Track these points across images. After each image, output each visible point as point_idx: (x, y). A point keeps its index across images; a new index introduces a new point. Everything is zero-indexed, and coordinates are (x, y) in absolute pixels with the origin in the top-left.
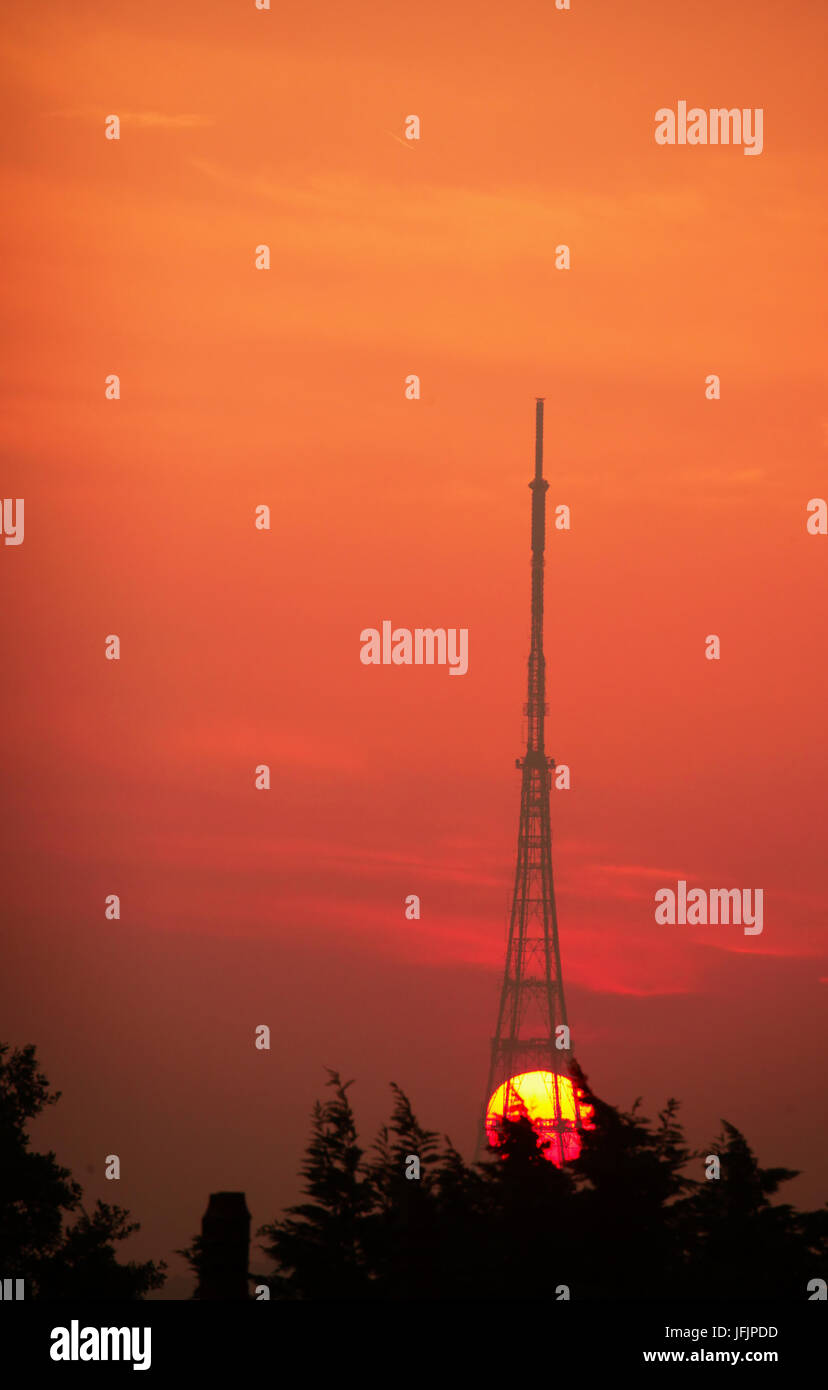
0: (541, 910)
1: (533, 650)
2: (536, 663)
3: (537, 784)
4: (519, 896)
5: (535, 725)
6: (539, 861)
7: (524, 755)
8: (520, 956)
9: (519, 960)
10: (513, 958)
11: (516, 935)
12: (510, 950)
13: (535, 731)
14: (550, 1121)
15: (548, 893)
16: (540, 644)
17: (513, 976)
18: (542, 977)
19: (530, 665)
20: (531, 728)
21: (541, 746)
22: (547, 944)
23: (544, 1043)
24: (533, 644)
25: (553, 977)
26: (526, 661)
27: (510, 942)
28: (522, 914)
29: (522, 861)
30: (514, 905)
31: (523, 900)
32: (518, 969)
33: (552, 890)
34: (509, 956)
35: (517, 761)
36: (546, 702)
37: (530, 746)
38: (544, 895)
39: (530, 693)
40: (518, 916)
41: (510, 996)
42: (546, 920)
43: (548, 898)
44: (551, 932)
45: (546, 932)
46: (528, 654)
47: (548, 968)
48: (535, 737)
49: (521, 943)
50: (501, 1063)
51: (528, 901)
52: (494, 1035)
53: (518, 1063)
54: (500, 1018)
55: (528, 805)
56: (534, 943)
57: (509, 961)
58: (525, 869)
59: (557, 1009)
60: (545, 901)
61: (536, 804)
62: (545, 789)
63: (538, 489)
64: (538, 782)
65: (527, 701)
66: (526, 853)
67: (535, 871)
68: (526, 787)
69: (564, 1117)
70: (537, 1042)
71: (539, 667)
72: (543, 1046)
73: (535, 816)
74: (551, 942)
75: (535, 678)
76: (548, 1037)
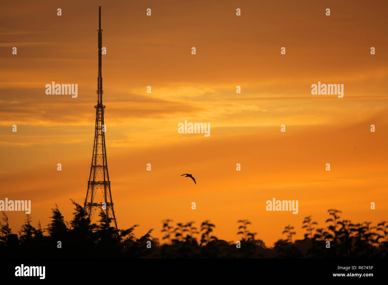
0: (101, 146)
1: (99, 76)
2: (100, 79)
3: (100, 112)
4: (96, 143)
5: (100, 96)
6: (101, 133)
7: (97, 105)
8: (96, 159)
9: (96, 160)
10: (94, 160)
11: (95, 153)
12: (93, 157)
13: (100, 98)
14: (104, 203)
15: (103, 142)
16: (101, 74)
17: (94, 164)
18: (102, 164)
19: (98, 80)
20: (98, 97)
21: (101, 102)
22: (103, 156)
23: (102, 182)
24: (99, 74)
25: (105, 165)
26: (97, 79)
27: (93, 155)
28: (96, 148)
29: (96, 133)
30: (94, 145)
31: (97, 144)
32: (95, 163)
33: (104, 141)
34: (93, 159)
35: (95, 106)
36: (103, 90)
37: (98, 102)
38: (102, 143)
39: (98, 88)
41: (93, 170)
42: (103, 149)
43: (103, 143)
44: (104, 152)
45: (103, 152)
46: (97, 77)
47: (103, 162)
48: (100, 100)
49: (96, 156)
50: (90, 188)
51: (98, 144)
52: (88, 180)
53: (95, 188)
54: (90, 176)
55: (98, 118)
56: (99, 155)
57: (93, 160)
58: (97, 135)
59: (106, 173)
60: (102, 144)
61: (100, 118)
62: (102, 114)
63: (100, 31)
64: (101, 112)
65: (97, 90)
66: (97, 131)
67: (100, 136)
68: (97, 113)
69: (107, 202)
70: (100, 182)
71: (101, 80)
72: (102, 183)
73: (100, 121)
74: (104, 155)
75: (99, 83)
76: (103, 181)
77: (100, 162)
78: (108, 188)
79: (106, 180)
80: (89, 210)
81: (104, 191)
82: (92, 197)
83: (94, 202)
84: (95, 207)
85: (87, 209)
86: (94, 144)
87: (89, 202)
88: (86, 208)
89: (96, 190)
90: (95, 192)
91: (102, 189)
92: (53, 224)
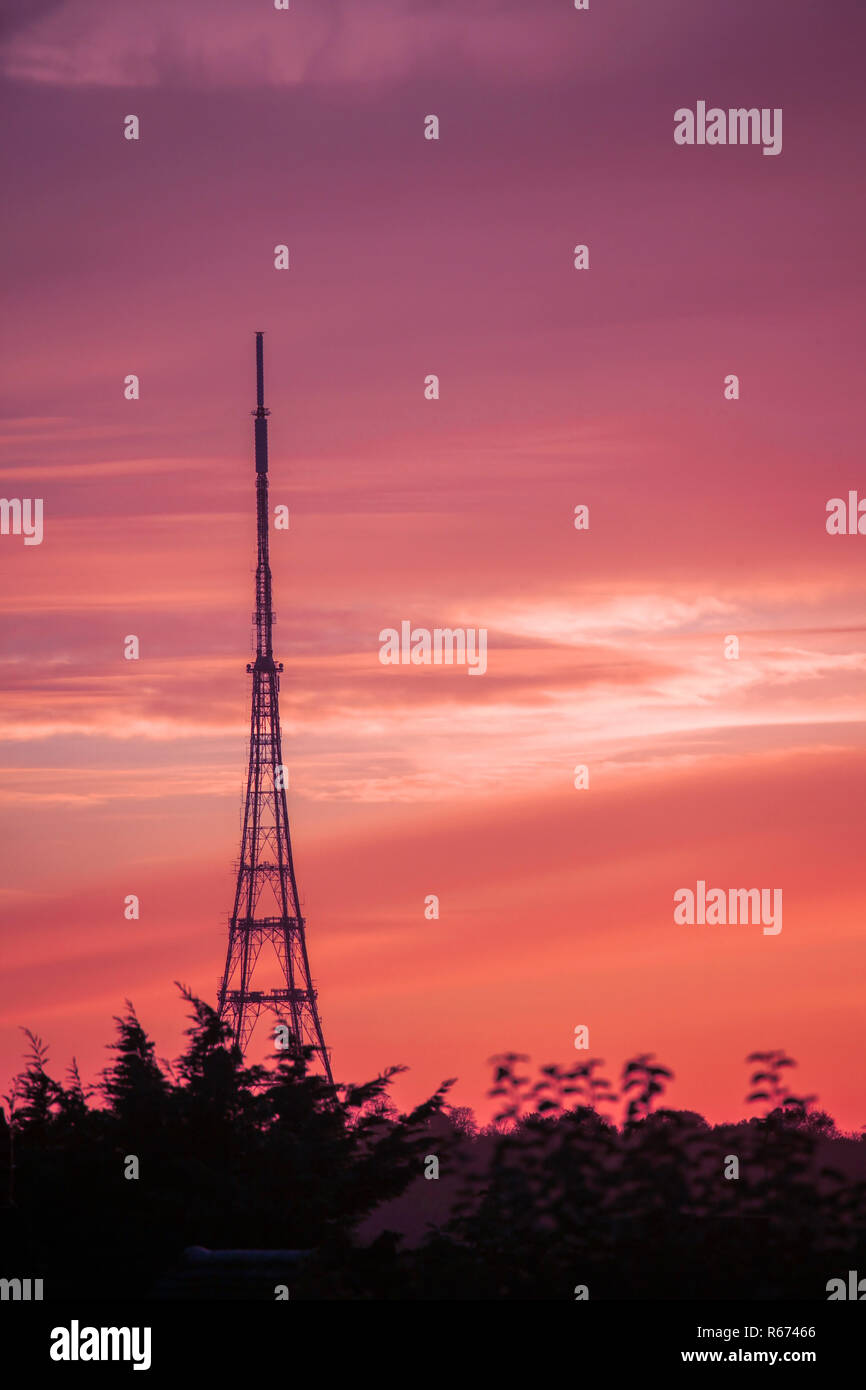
0: (272, 801)
1: (260, 564)
2: (262, 575)
3: (267, 687)
4: (253, 789)
5: (263, 633)
6: (269, 756)
7: (254, 661)
8: (254, 842)
9: (254, 846)
10: (248, 846)
11: (250, 824)
12: (244, 838)
13: (263, 638)
14: (284, 991)
15: (278, 785)
16: (266, 558)
17: (248, 861)
18: (274, 861)
19: (258, 578)
20: (260, 636)
21: (269, 652)
22: (278, 832)
23: (276, 921)
24: (259, 559)
25: (285, 862)
26: (255, 574)
27: (245, 831)
28: (256, 805)
29: (255, 757)
30: (248, 797)
31: (256, 793)
32: (252, 856)
33: (282, 783)
34: (244, 842)
35: (249, 666)
36: (272, 611)
37: (259, 652)
38: (275, 788)
39: (259, 604)
40: (251, 807)
41: (245, 879)
42: (277, 810)
43: (279, 790)
44: (281, 820)
45: (278, 819)
46: (255, 568)
47: (280, 854)
48: (264, 643)
49: (254, 832)
50: (239, 941)
51: (261, 793)
52: (231, 916)
53: (254, 941)
54: (237, 900)
55: (259, 706)
56: (267, 831)
57: (244, 848)
58: (258, 764)
59: (289, 890)
60: (276, 792)
61: (265, 704)
62: (274, 692)
63: (261, 414)
64: (267, 684)
65: (255, 611)
66: (258, 750)
67: (266, 765)
68: (256, 690)
69: (296, 987)
70: (271, 921)
71: (266, 579)
72: (277, 924)
73: (265, 715)
74: (282, 830)
75: (262, 590)
76: (281, 916)
77: (267, 853)
78: (296, 941)
79: (292, 913)
80: (235, 1014)
81: (283, 952)
82: (245, 973)
83: (252, 988)
84: (256, 1006)
85: (230, 1012)
86: (249, 792)
87: (234, 989)
88: (225, 1008)
89: (257, 948)
90: (253, 956)
91: (277, 945)
92: (118, 1070)
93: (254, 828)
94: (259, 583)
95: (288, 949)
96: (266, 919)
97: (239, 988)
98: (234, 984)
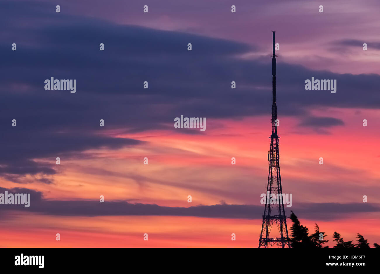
0: (276, 179)
2: (274, 107)
3: (275, 142)
6: (276, 165)
7: (271, 134)
8: (270, 192)
11: (269, 186)
14: (280, 238)
15: (278, 174)
16: (275, 102)
19: (273, 108)
20: (273, 126)
21: (276, 132)
22: (278, 189)
23: (277, 216)
24: (273, 102)
26: (271, 107)
27: (268, 188)
28: (271, 180)
29: (271, 165)
31: (271, 176)
37: (273, 132)
39: (273, 116)
42: (278, 182)
45: (278, 185)
46: (272, 105)
48: (274, 129)
49: (271, 188)
50: (266, 222)
51: (273, 176)
52: (263, 215)
53: (270, 223)
54: (265, 210)
55: (272, 149)
56: (275, 188)
58: (272, 167)
59: (282, 207)
60: (277, 176)
61: (275, 148)
62: (277, 144)
63: (274, 58)
65: (272, 119)
66: (272, 162)
67: (275, 167)
68: (272, 144)
69: (283, 237)
70: (276, 216)
71: (275, 108)
73: (274, 152)
74: (279, 188)
75: (274, 112)
76: (279, 215)
78: (283, 223)
79: (282, 214)
80: (264, 245)
81: (279, 226)
82: (267, 233)
83: (270, 237)
84: (271, 243)
85: (263, 245)
86: (269, 176)
87: (264, 237)
88: (261, 243)
89: (271, 225)
90: (270, 227)
91: (278, 224)
93: (271, 187)
94: (273, 110)
95: (281, 225)
96: (274, 216)
97: (266, 237)
98: (264, 236)
